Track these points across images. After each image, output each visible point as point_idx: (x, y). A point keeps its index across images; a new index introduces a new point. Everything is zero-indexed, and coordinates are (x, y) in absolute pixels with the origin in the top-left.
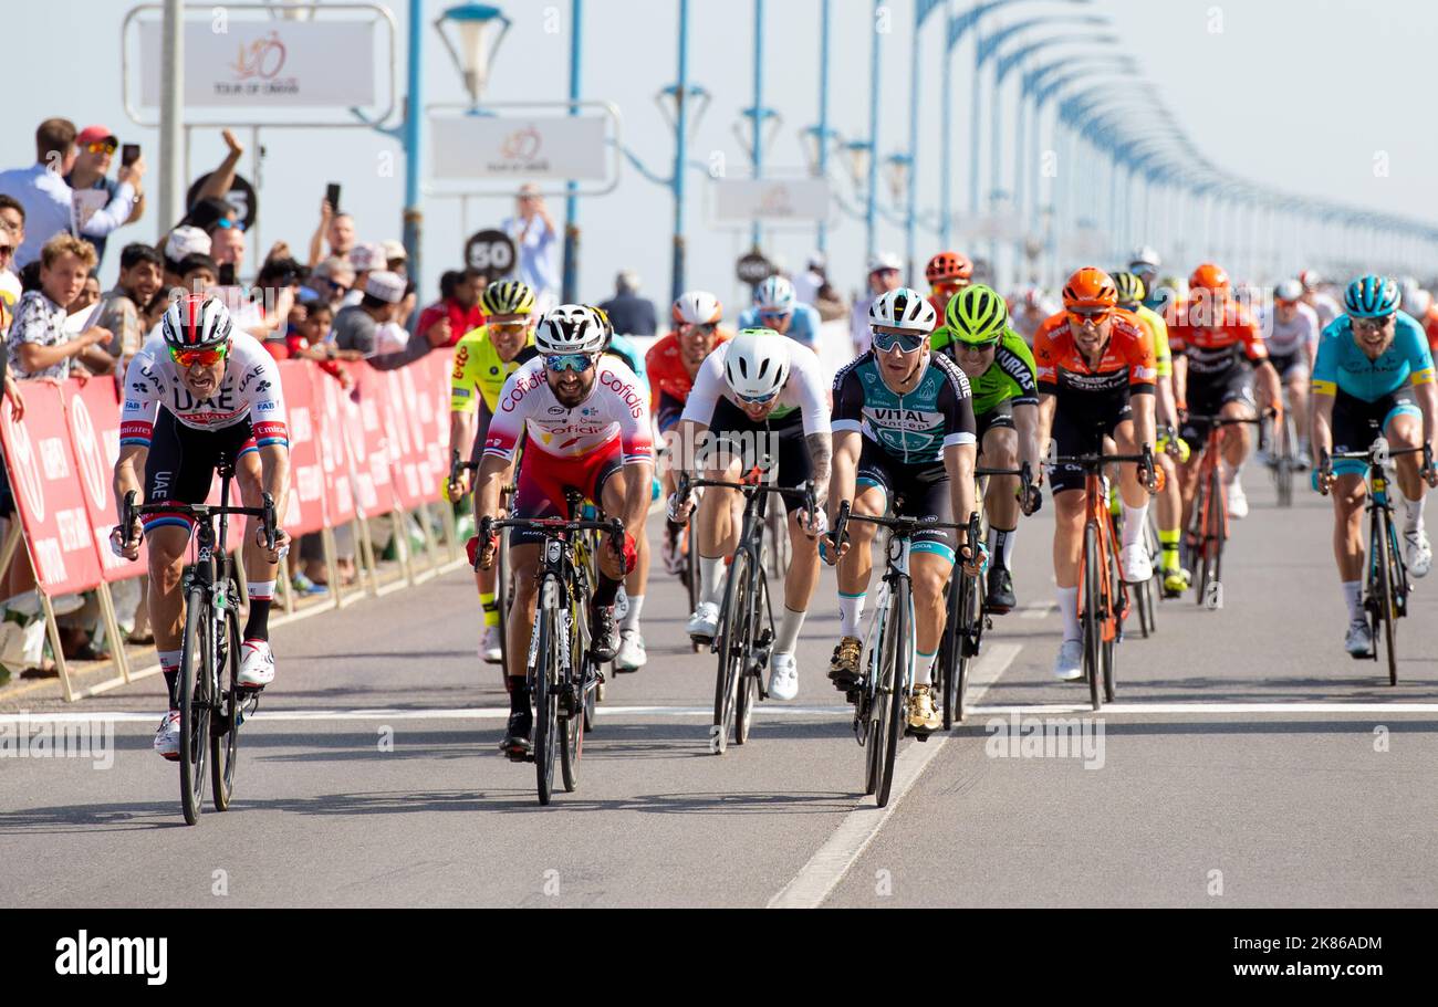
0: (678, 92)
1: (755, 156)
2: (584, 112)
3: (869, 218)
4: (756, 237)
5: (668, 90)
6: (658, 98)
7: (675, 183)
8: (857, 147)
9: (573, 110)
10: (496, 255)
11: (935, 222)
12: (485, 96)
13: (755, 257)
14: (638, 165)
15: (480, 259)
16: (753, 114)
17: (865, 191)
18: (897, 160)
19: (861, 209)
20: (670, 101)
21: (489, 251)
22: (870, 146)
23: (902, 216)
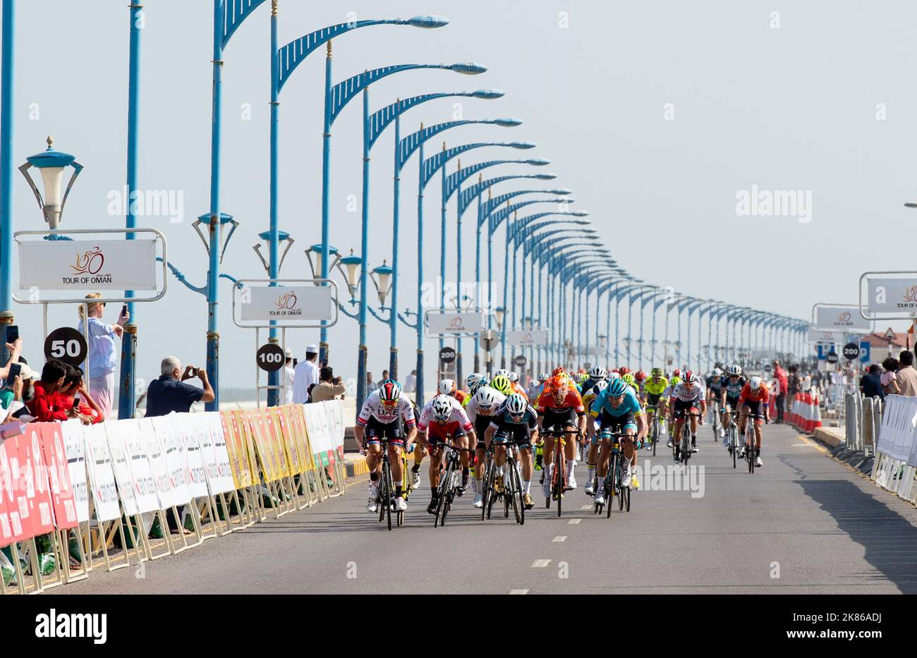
0: (211, 221)
1: (272, 270)
2: (138, 236)
3: (361, 318)
4: (273, 332)
5: (202, 219)
6: (195, 225)
7: (210, 292)
8: (351, 261)
9: (130, 236)
10: (71, 349)
11: (412, 320)
12: (60, 226)
13: (272, 348)
14: (181, 278)
15: (58, 352)
16: (270, 236)
17: (358, 297)
18: (382, 271)
19: (355, 310)
20: (204, 228)
21: (65, 346)
22: (362, 261)
23: (386, 315)
